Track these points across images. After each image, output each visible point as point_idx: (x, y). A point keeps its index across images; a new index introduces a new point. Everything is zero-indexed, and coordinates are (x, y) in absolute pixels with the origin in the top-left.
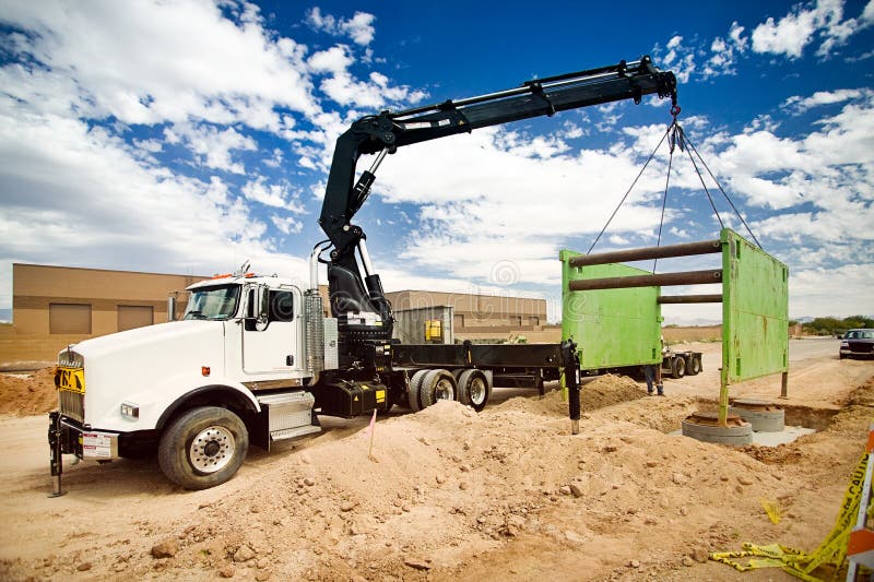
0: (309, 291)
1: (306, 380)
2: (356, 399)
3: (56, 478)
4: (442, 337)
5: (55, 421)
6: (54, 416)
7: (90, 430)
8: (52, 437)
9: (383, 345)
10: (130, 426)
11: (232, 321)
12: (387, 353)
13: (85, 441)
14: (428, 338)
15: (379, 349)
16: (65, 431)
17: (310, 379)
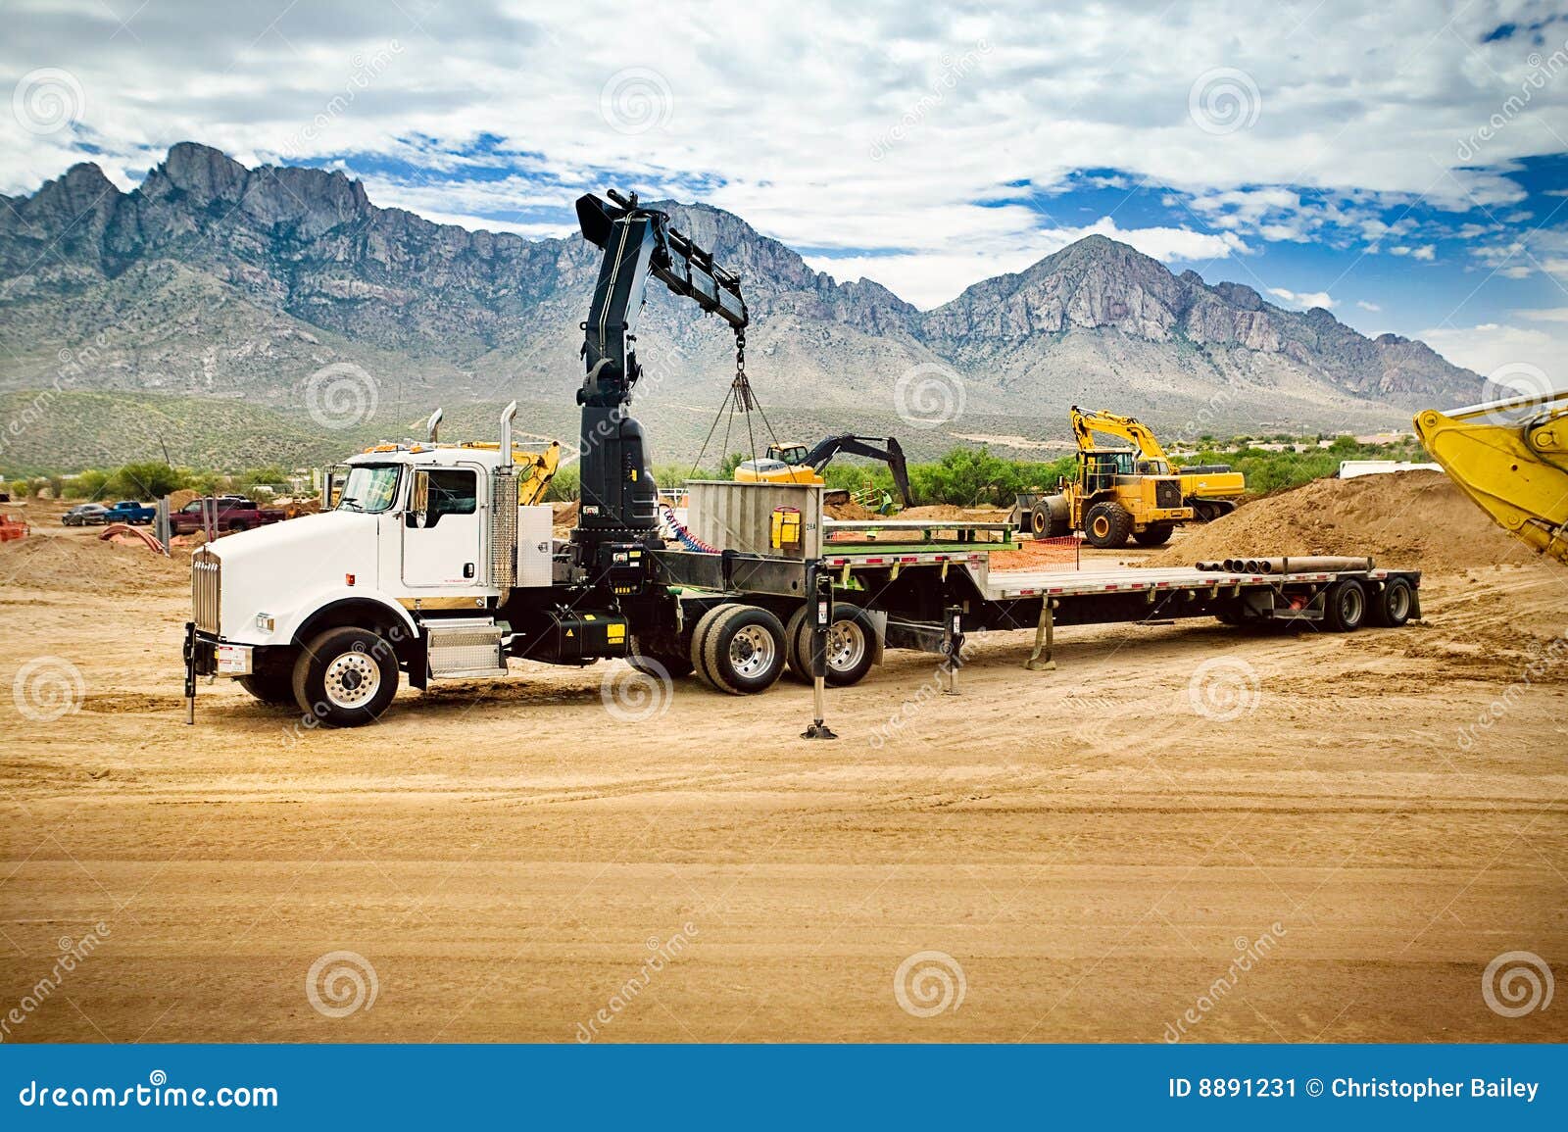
0: (498, 469)
1: (492, 600)
2: (570, 634)
3: (189, 700)
4: (801, 542)
5: (191, 633)
6: (190, 627)
7: (225, 642)
8: (187, 651)
9: (627, 551)
10: (264, 639)
11: (389, 514)
12: (633, 564)
13: (219, 654)
14: (777, 544)
15: (616, 557)
16: (199, 645)
17: (496, 598)
